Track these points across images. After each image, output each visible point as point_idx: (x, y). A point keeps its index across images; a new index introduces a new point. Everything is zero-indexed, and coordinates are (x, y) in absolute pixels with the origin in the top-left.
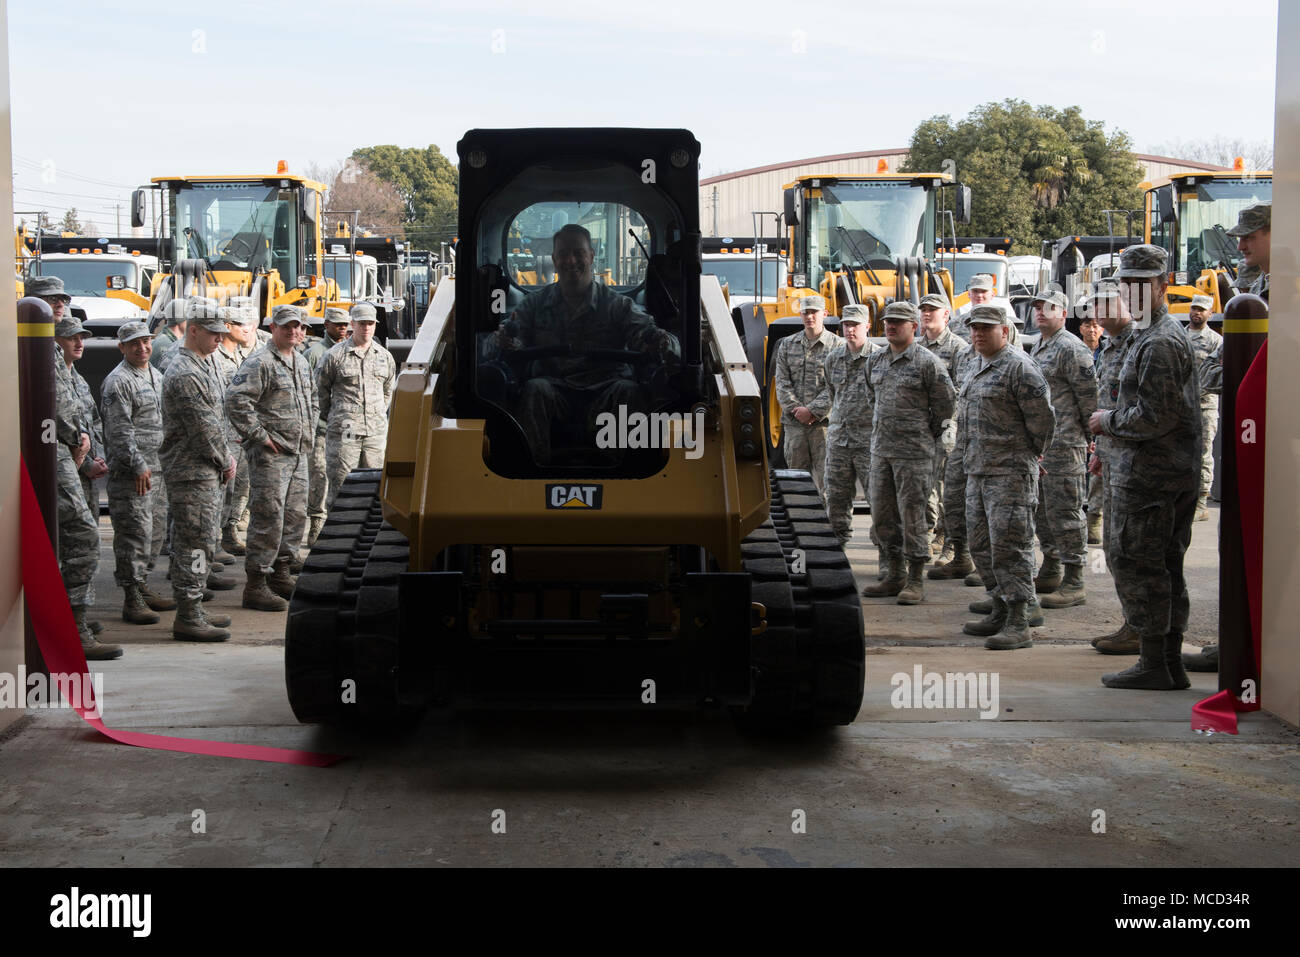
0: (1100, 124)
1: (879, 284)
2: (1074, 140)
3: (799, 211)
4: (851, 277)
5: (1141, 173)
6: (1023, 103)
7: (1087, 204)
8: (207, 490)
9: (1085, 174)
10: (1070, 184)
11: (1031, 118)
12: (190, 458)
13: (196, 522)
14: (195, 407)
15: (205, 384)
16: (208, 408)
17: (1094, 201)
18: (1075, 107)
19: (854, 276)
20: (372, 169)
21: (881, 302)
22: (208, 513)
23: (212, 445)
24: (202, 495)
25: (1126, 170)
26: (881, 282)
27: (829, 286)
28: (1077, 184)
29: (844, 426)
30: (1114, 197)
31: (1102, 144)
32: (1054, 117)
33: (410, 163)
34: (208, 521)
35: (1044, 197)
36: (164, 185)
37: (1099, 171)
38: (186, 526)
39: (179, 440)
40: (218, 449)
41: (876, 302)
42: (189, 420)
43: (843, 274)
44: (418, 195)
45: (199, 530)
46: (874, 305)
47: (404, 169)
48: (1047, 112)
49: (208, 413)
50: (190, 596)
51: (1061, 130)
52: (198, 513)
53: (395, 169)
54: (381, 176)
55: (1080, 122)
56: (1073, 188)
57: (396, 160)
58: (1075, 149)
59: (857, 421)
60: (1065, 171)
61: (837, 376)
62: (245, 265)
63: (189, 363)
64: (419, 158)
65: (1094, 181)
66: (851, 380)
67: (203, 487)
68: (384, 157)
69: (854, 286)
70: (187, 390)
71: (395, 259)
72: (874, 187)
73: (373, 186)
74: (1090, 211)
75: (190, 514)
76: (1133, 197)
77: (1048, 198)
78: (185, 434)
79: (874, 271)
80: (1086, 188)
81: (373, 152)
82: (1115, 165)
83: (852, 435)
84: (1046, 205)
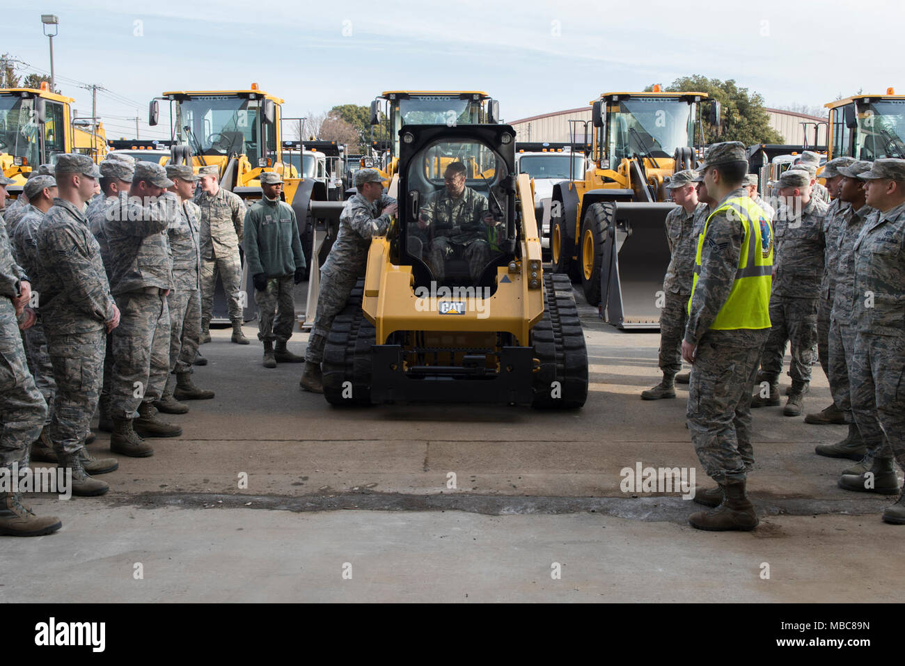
0: (746, 90)
1: (658, 167)
2: (731, 99)
3: (604, 117)
4: (640, 162)
5: (767, 118)
6: (703, 77)
7: (738, 134)
8: (88, 343)
9: (737, 118)
10: (729, 123)
11: (708, 86)
12: (70, 311)
13: (77, 376)
14: (72, 261)
15: (81, 236)
16: (85, 261)
17: (742, 133)
18: (732, 80)
19: (643, 162)
20: (342, 116)
21: (661, 179)
22: (89, 366)
23: (92, 298)
24: (82, 349)
25: (759, 116)
26: (659, 165)
27: (624, 168)
28: (733, 123)
29: (677, 275)
30: (753, 131)
31: (746, 101)
32: (720, 86)
33: (363, 114)
34: (88, 374)
35: (714, 130)
36: (172, 97)
37: (745, 117)
38: (65, 380)
39: (58, 293)
40: (98, 302)
41: (657, 179)
42: (65, 275)
43: (635, 160)
44: (366, 131)
45: (80, 384)
46: (656, 181)
47: (359, 117)
48: (716, 83)
49: (87, 266)
50: (67, 449)
51: (725, 93)
52: (78, 367)
53: (355, 117)
54: (347, 121)
55: (734, 88)
56: (730, 125)
57: (356, 112)
58: (732, 103)
59: (688, 272)
60: (726, 116)
61: (673, 231)
62: (224, 151)
63: (64, 214)
64: (367, 111)
65: (743, 122)
66: (685, 236)
67: (83, 341)
68: (349, 111)
69: (643, 168)
70: (61, 243)
71: (338, 155)
72: (655, 101)
73: (342, 126)
74: (740, 138)
75: (70, 369)
76: (763, 131)
77: (717, 131)
78: (62, 288)
79: (655, 159)
80: (738, 126)
81: (343, 108)
82: (755, 113)
83: (683, 284)
84: (715, 135)
